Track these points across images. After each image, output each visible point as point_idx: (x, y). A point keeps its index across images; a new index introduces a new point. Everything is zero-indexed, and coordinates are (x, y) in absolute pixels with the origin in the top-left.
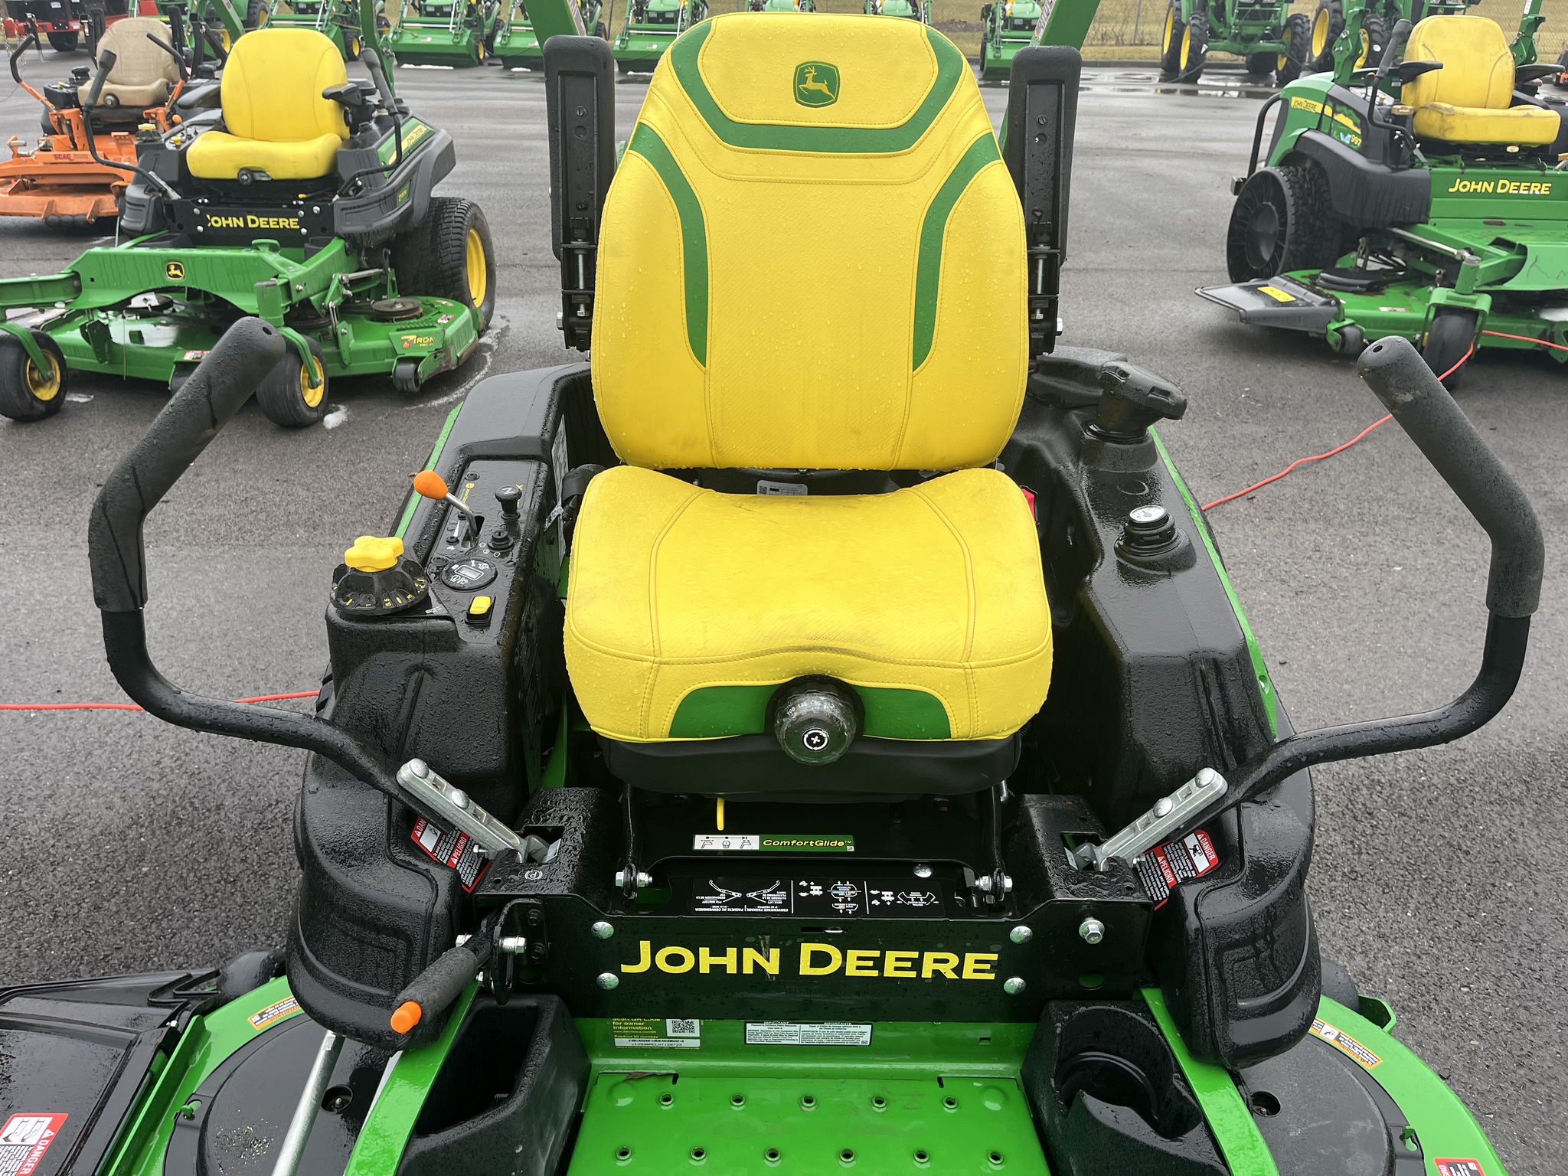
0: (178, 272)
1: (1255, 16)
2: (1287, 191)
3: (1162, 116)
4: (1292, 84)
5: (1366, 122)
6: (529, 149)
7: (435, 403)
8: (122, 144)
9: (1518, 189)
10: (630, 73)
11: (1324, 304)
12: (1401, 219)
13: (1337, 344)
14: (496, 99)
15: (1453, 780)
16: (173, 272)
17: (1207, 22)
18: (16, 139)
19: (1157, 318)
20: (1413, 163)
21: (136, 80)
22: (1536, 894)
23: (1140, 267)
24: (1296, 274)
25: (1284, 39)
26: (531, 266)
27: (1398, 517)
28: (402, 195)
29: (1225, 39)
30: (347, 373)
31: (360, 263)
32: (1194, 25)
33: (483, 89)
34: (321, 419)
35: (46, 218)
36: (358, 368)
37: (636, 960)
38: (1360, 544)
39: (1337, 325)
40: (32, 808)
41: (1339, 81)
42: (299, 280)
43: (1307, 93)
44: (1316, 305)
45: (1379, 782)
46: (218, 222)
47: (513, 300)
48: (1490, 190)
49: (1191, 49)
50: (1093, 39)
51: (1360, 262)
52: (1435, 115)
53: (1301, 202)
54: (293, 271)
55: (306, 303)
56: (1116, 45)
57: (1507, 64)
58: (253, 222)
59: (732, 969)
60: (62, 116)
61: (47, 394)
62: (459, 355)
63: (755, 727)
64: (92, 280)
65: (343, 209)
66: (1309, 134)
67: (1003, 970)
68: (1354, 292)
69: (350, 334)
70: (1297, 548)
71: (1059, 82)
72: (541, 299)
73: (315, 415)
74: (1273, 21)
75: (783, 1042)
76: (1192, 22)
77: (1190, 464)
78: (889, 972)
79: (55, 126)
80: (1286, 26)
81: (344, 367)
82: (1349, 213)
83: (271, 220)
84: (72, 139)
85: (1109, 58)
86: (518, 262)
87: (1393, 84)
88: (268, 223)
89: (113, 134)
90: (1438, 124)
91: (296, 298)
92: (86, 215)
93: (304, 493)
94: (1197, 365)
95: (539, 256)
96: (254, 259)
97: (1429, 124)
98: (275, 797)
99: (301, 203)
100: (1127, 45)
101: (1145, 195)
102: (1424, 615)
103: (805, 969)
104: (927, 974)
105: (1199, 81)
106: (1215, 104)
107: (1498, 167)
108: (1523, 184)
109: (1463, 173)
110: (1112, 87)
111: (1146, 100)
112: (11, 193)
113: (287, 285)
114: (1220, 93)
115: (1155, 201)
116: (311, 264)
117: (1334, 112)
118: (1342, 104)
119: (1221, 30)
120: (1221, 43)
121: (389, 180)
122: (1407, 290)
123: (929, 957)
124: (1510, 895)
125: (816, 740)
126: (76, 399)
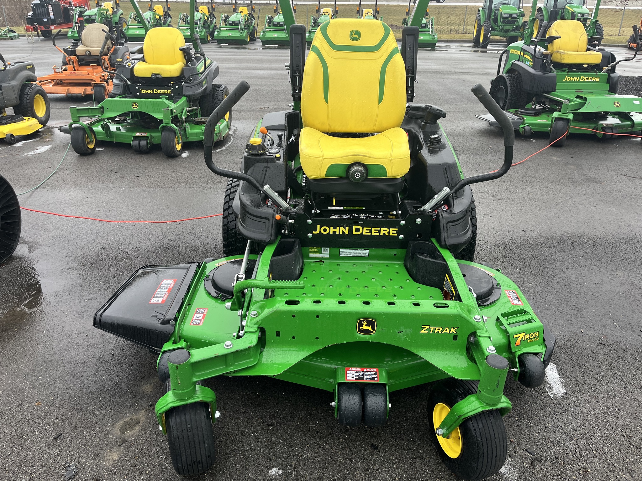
0: (136, 106)
1: (509, 22)
2: (508, 82)
3: (472, 60)
4: (511, 45)
5: (534, 56)
6: (232, 73)
7: (217, 151)
8: (94, 69)
9: (588, 80)
10: (266, 45)
11: (518, 119)
12: (546, 90)
13: (522, 132)
14: (216, 55)
15: (537, 242)
16: (134, 106)
17: (490, 24)
18: (55, 66)
19: (462, 126)
20: (551, 71)
21: (96, 46)
22: (556, 266)
23: (458, 111)
24: (511, 110)
25: (521, 31)
26: (240, 111)
27: (535, 181)
28: (204, 82)
29: (497, 31)
30: (188, 141)
31: (190, 105)
32: (485, 26)
33: (211, 52)
34: (181, 155)
35: (67, 95)
36: (191, 139)
37: (316, 230)
38: (521, 188)
39: (523, 126)
40: (125, 247)
41: (526, 43)
42: (175, 108)
43: (516, 48)
44: (516, 119)
45: (515, 243)
46: (144, 91)
47: (237, 121)
48: (578, 80)
49: (484, 35)
50: (447, 32)
51: (533, 107)
52: (558, 54)
53: (513, 85)
54: (173, 106)
55: (176, 116)
56: (456, 34)
57: (585, 36)
58: (156, 91)
59: (337, 233)
60: (71, 58)
61: (91, 146)
62: (224, 135)
63: (344, 175)
64: (108, 109)
65: (186, 87)
66: (516, 62)
67: (399, 233)
68: (529, 115)
69: (189, 128)
70: (500, 189)
71: (414, 35)
72: (246, 121)
73: (179, 153)
74: (516, 24)
75: (348, 255)
76: (485, 25)
77: (469, 167)
78: (373, 234)
79: (68, 62)
80: (522, 26)
81: (187, 138)
82: (528, 89)
83: (162, 91)
84: (74, 67)
85: (453, 39)
86: (235, 109)
87: (545, 44)
88: (161, 92)
89: (91, 65)
90: (559, 58)
91: (174, 114)
92: (81, 94)
93: (181, 174)
94: (474, 140)
95: (243, 108)
96: (161, 101)
97: (557, 58)
98: (194, 244)
99: (172, 85)
100: (460, 34)
101: (462, 88)
102: (537, 205)
103: (354, 233)
104: (382, 234)
105: (488, 48)
106: (493, 56)
107: (580, 72)
108: (590, 78)
109: (568, 74)
110: (454, 50)
111: (466, 55)
112: (53, 85)
113: (172, 110)
114: (496, 52)
115: (466, 89)
116: (178, 104)
117: (524, 54)
118: (526, 51)
119: (496, 28)
120: (496, 33)
121: (200, 77)
122: (548, 115)
123: (382, 229)
124: (548, 266)
125: (357, 175)
126: (98, 149)
